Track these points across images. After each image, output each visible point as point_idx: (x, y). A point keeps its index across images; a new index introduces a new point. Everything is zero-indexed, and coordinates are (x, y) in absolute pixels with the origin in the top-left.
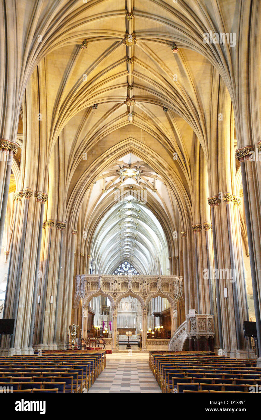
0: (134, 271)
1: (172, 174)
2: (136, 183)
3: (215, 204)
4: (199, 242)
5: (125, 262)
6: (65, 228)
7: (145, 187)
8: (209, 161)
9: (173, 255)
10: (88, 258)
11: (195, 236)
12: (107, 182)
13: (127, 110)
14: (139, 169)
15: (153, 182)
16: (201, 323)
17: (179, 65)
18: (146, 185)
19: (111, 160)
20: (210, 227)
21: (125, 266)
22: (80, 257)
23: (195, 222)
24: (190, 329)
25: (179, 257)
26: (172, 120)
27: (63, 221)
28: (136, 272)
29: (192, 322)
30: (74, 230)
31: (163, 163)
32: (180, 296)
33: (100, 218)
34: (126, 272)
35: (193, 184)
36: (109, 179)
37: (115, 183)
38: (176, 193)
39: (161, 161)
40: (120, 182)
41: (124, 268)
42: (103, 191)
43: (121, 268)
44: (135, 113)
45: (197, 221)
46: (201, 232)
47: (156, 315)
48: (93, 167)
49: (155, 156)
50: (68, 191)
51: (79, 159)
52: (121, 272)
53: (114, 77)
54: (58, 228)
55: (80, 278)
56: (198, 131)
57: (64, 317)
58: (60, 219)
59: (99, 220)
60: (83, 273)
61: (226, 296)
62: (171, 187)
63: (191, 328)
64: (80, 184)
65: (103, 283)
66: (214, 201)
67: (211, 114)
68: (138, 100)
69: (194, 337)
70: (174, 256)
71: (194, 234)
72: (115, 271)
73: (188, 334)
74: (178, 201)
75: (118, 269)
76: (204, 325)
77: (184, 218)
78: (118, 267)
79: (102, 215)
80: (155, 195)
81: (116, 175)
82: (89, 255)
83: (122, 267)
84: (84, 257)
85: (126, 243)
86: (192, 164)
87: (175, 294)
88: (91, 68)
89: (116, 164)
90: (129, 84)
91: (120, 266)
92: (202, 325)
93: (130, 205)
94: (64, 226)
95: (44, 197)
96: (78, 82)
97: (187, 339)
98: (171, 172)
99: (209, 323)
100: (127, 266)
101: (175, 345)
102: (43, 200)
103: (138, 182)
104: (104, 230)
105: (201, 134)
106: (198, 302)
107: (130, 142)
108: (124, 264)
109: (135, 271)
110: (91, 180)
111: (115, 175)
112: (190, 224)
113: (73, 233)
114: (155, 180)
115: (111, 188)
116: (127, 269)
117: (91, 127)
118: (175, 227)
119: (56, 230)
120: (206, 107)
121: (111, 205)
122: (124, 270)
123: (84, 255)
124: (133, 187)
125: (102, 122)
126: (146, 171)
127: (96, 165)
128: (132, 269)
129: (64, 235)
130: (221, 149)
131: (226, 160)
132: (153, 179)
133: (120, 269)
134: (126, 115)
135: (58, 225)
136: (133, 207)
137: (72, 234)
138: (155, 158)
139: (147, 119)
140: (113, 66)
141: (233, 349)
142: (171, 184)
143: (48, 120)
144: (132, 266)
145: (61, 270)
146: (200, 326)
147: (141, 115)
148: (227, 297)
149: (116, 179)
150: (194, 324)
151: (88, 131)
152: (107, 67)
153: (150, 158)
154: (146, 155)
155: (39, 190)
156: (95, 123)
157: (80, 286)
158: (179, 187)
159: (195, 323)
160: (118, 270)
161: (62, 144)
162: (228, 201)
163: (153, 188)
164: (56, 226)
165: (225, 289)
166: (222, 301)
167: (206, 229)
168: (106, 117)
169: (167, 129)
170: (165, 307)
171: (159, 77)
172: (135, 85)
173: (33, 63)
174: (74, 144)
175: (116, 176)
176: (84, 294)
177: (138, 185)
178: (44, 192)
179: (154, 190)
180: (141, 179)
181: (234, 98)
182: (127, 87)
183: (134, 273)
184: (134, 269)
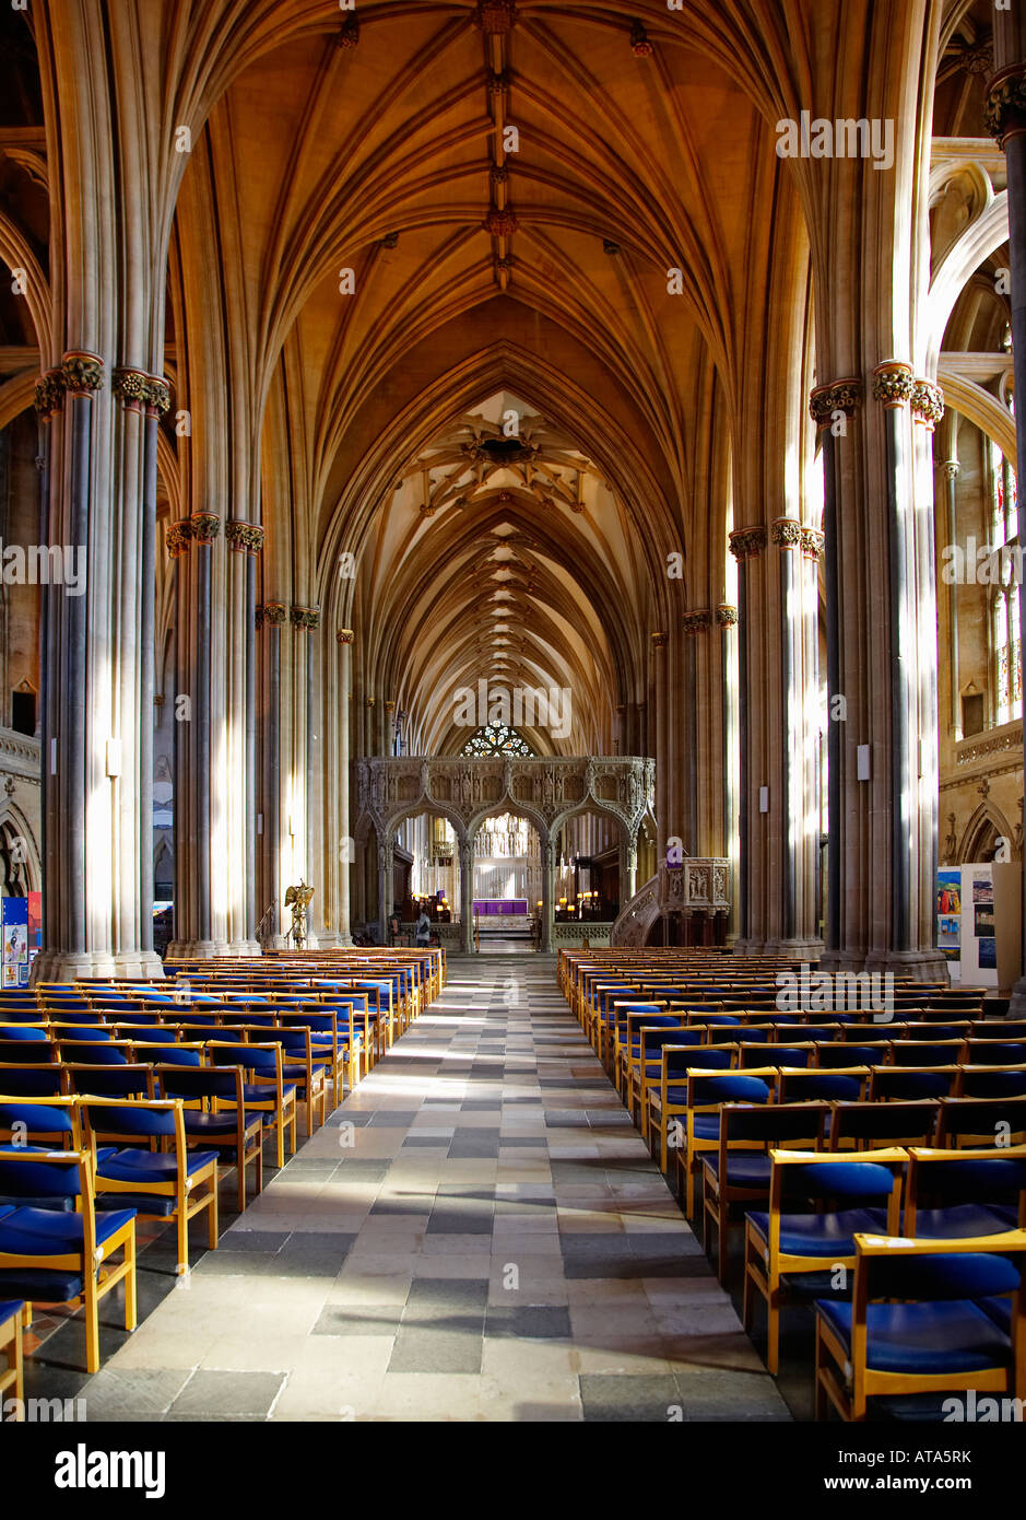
0: (520, 747)
1: (630, 457)
2: (522, 484)
3: (749, 550)
4: (701, 664)
6: (316, 625)
7: (549, 496)
8: (739, 418)
9: (630, 700)
10: (385, 710)
11: (691, 644)
12: (434, 482)
13: (489, 250)
14: (530, 439)
15: (572, 482)
16: (696, 880)
17: (654, 99)
18: (553, 490)
19: (445, 414)
20: (736, 617)
22: (365, 707)
23: (692, 602)
24: (668, 895)
25: (645, 704)
26: (630, 283)
27: (309, 606)
28: (525, 749)
29: (673, 877)
30: (344, 631)
31: (603, 424)
32: (646, 811)
33: (415, 594)
34: (497, 748)
35: (691, 490)
36: (439, 473)
37: (457, 485)
38: (639, 515)
39: (596, 417)
40: (475, 483)
42: (424, 511)
43: (483, 737)
44: (518, 259)
45: (700, 601)
46: (709, 634)
47: (580, 863)
48: (390, 439)
49: (579, 401)
50: (321, 514)
51: (348, 414)
52: (482, 750)
53: (445, 140)
54: (298, 625)
55: (368, 766)
56: (708, 322)
57: (330, 870)
58: (303, 600)
59: (412, 600)
60: (375, 753)
61: (764, 808)
62: (625, 496)
63: (671, 892)
64: (354, 493)
65: (433, 779)
66: (747, 543)
67: (748, 267)
68: (523, 215)
69: (677, 914)
70: (632, 701)
71: (687, 639)
72: (466, 746)
73: (661, 908)
74: (645, 540)
75: (473, 741)
76: (703, 884)
77: (661, 591)
78: (476, 737)
79: (422, 585)
80: (577, 520)
81: (460, 461)
82: (388, 703)
84: (375, 709)
85: (496, 666)
86: (689, 425)
87: (633, 807)
88: (375, 112)
89: (461, 427)
90: (495, 163)
92: (700, 883)
93: (502, 553)
94: (314, 619)
95: (252, 537)
96: (334, 161)
97: (659, 921)
98: (626, 452)
99: (717, 879)
100: (501, 731)
101: (626, 936)
102: (250, 547)
103: (529, 481)
104: (430, 629)
105: (718, 334)
106: (693, 827)
107: (500, 354)
109: (523, 747)
110: (386, 480)
111: (457, 459)
112: (680, 609)
113: (341, 639)
114: (578, 477)
115: (446, 501)
117: (381, 310)
118: (637, 618)
119: (293, 633)
120: (734, 243)
121: (449, 555)
122: (490, 743)
123: (375, 701)
124: (512, 496)
125: (411, 291)
126: (552, 448)
127: (398, 430)
128: (515, 739)
129: (316, 647)
130: (775, 383)
131: (787, 417)
132: (572, 472)
133: (479, 739)
134: (490, 265)
135: (297, 615)
136: (515, 558)
137: (339, 641)
138: (577, 405)
139: (552, 277)
140: (444, 103)
141: (772, 938)
142: (625, 487)
143: (249, 293)
144: (513, 733)
145: (313, 744)
146: (693, 886)
147: (533, 264)
148: (766, 810)
149: (460, 472)
150: (678, 883)
151: (372, 323)
152: (423, 105)
153: (564, 406)
154: (553, 397)
155: (236, 519)
156: (394, 293)
157: (369, 789)
158: (650, 497)
159: (682, 879)
160: (472, 745)
161: (295, 366)
162: (787, 542)
163: (572, 500)
164: (291, 619)
165: (764, 791)
166: (754, 821)
167: (724, 624)
168: (426, 275)
169: (614, 311)
170: (607, 844)
171: (588, 141)
172: (514, 167)
173: (192, 110)
174: (329, 366)
175: (461, 464)
176: (382, 811)
177: (528, 490)
178: (251, 521)
179: (578, 506)
180: (536, 470)
181: (814, 221)
182: (487, 173)
183: (520, 752)
184: (520, 741)
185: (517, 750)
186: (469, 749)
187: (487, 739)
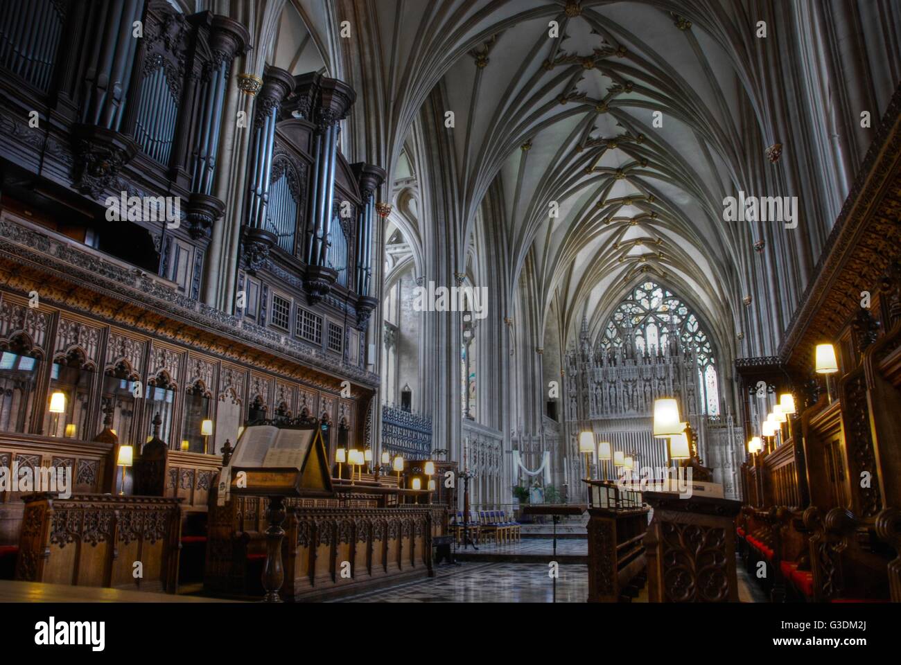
0: (677, 309)
5: (646, 284)
21: (644, 294)
28: (683, 311)
34: (649, 311)
41: (645, 303)
43: (634, 301)
52: (633, 315)
72: (616, 314)
75: (624, 307)
78: (625, 301)
83: (637, 298)
91: (631, 296)
100: (654, 293)
108: (643, 290)
109: (680, 309)
116: (654, 304)
122: (642, 307)
128: (670, 302)
133: (630, 306)
144: (669, 294)
160: (622, 311)
183: (677, 314)
184: (677, 302)
185: (675, 312)
186: (619, 316)
187: (639, 304)
